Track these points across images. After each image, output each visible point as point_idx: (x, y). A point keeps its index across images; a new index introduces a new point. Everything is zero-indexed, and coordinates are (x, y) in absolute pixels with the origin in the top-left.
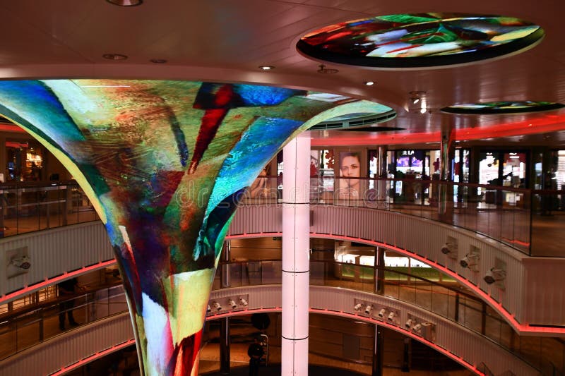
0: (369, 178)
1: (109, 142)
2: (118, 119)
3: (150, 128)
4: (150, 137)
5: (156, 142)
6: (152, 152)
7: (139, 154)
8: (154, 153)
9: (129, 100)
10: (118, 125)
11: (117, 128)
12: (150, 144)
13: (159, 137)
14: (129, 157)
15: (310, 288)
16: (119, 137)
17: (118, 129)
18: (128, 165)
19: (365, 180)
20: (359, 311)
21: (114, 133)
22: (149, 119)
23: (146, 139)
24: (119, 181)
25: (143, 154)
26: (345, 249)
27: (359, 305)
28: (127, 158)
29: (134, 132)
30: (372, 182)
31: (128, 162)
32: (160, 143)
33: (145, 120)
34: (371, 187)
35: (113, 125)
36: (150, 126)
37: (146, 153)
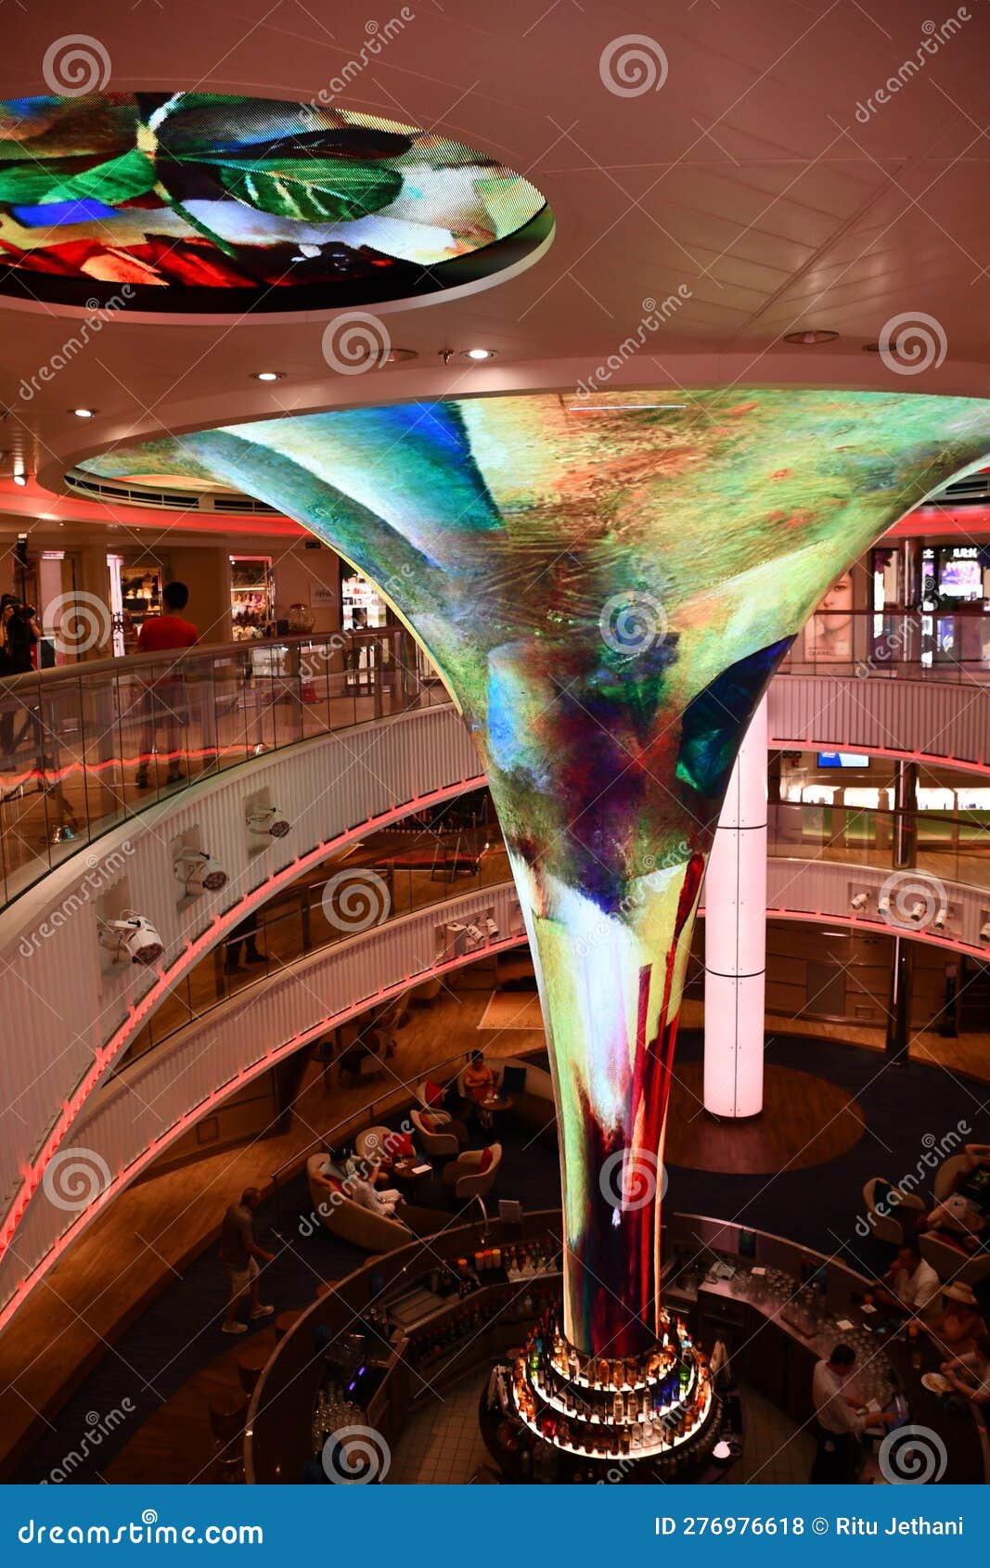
0: (871, 611)
1: (529, 539)
2: (560, 486)
3: (630, 502)
4: (628, 522)
5: (641, 534)
6: (626, 557)
7: (597, 564)
8: (633, 559)
9: (590, 438)
10: (558, 500)
11: (555, 506)
12: (624, 540)
13: (648, 522)
14: (577, 573)
15: (769, 863)
16: (558, 528)
17: (557, 509)
18: (570, 593)
19: (865, 617)
20: (862, 910)
21: (548, 518)
22: (629, 481)
23: (618, 527)
24: (543, 629)
25: (606, 562)
26: (805, 774)
27: (862, 897)
28: (569, 575)
29: (594, 513)
30: (878, 620)
31: (567, 586)
32: (648, 535)
33: (621, 483)
34: (878, 630)
35: (547, 500)
36: (631, 498)
37: (612, 560)
